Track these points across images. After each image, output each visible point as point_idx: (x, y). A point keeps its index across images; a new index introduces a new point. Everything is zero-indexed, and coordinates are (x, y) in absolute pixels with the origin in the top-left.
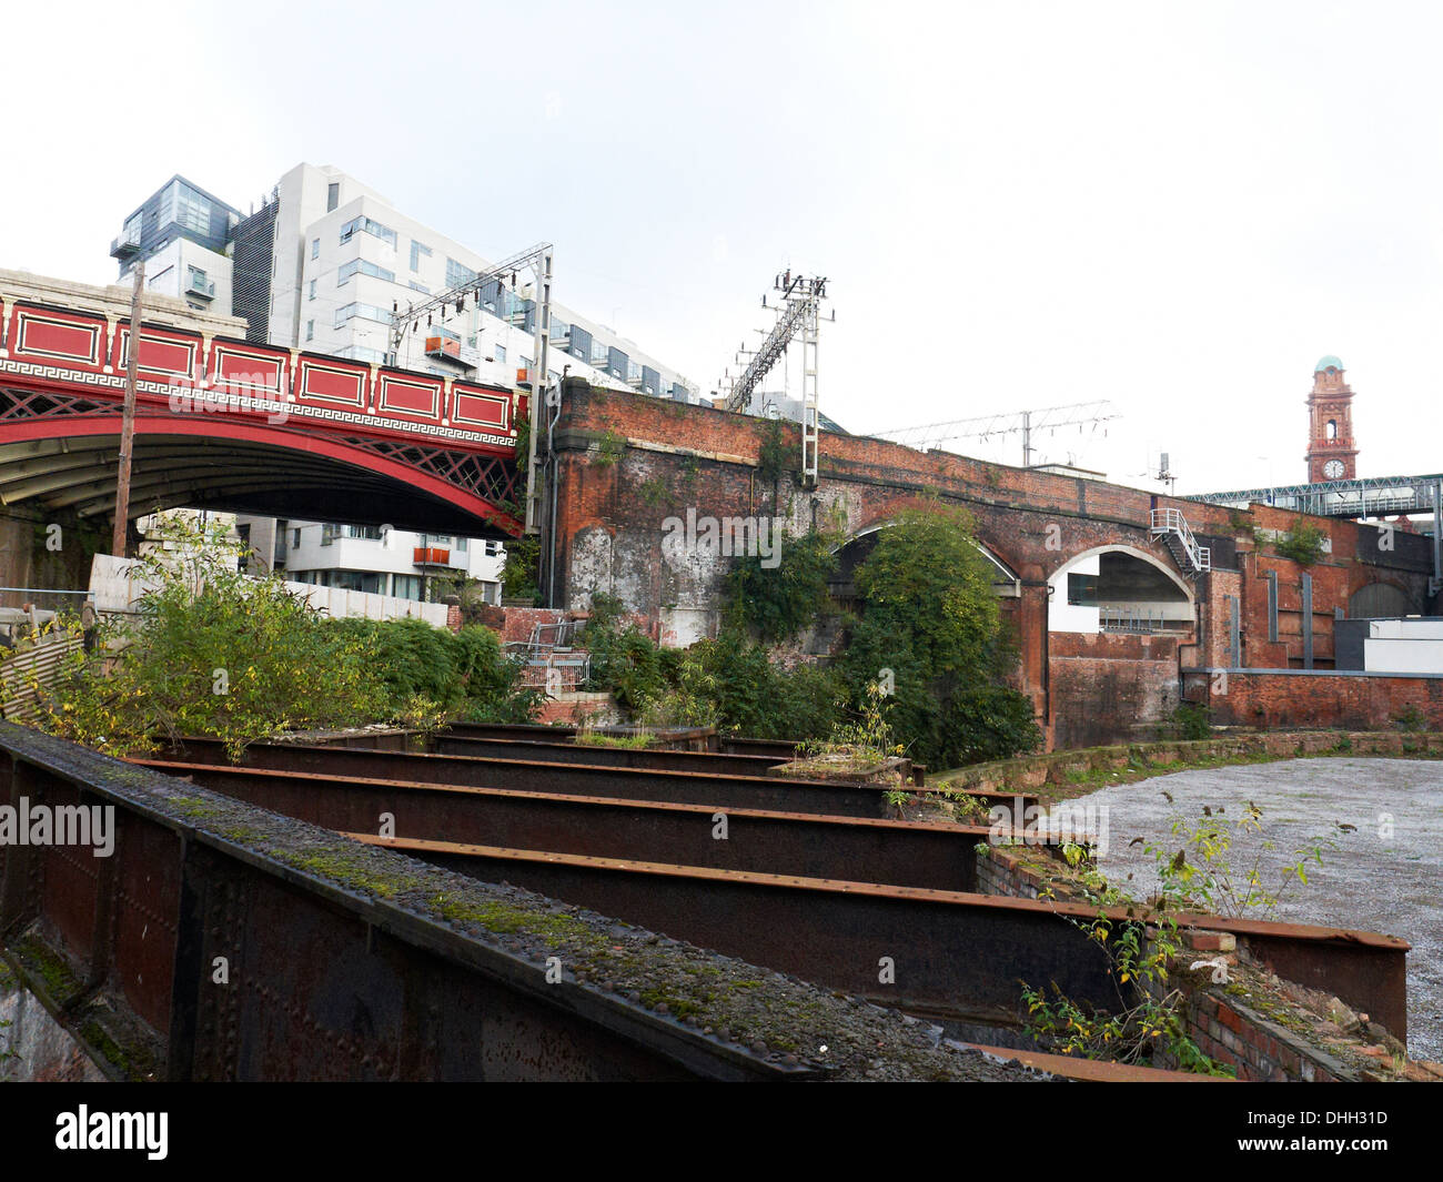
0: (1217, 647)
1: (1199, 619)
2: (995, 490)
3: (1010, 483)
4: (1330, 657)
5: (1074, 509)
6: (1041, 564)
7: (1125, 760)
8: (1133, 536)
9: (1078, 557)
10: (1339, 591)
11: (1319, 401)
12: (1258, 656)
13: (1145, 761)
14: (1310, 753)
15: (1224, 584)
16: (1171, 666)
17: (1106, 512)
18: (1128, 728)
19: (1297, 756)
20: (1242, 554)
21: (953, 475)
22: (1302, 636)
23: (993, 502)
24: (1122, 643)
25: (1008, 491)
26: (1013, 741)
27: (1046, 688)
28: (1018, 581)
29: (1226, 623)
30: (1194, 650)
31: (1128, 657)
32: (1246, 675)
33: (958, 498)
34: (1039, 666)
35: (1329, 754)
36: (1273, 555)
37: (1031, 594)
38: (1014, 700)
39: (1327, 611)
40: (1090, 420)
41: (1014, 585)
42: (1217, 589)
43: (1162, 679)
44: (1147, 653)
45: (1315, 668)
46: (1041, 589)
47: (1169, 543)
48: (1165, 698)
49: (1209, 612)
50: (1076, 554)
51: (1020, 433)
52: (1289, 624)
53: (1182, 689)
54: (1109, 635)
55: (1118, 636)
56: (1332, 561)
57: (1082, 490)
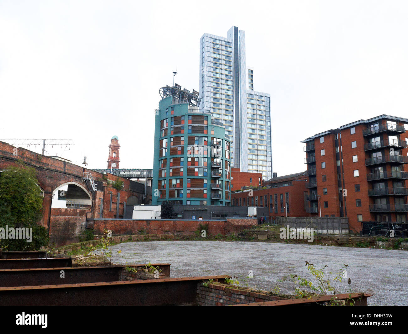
0: (96, 212)
1: (92, 205)
2: (39, 163)
3: (44, 161)
4: (122, 215)
5: (62, 171)
6: (51, 187)
7: (80, 247)
8: (77, 180)
9: (62, 185)
10: (125, 198)
11: (112, 147)
12: (106, 215)
13: (85, 247)
14: (123, 241)
15: (100, 195)
16: (84, 218)
17: (71, 172)
18: (71, 237)
19: (121, 243)
20: (105, 186)
21: (26, 156)
22: (116, 209)
23: (38, 166)
24: (72, 211)
25: (43, 163)
26: (41, 243)
27: (49, 225)
28: (44, 192)
29: (99, 206)
30: (90, 213)
31: (73, 215)
32: (104, 220)
33: (28, 164)
34: (47, 219)
35: (128, 241)
36: (111, 187)
37: (47, 196)
38: (42, 230)
39: (122, 203)
40: (65, 145)
41: (42, 193)
42: (98, 197)
43: (82, 222)
44: (78, 214)
45: (119, 218)
46: (50, 194)
47: (87, 183)
48: (82, 228)
49: (95, 202)
50: (62, 184)
51: (42, 146)
52: (114, 206)
53: (86, 224)
54: (68, 209)
55: (71, 209)
56: (124, 190)
57: (65, 165)
